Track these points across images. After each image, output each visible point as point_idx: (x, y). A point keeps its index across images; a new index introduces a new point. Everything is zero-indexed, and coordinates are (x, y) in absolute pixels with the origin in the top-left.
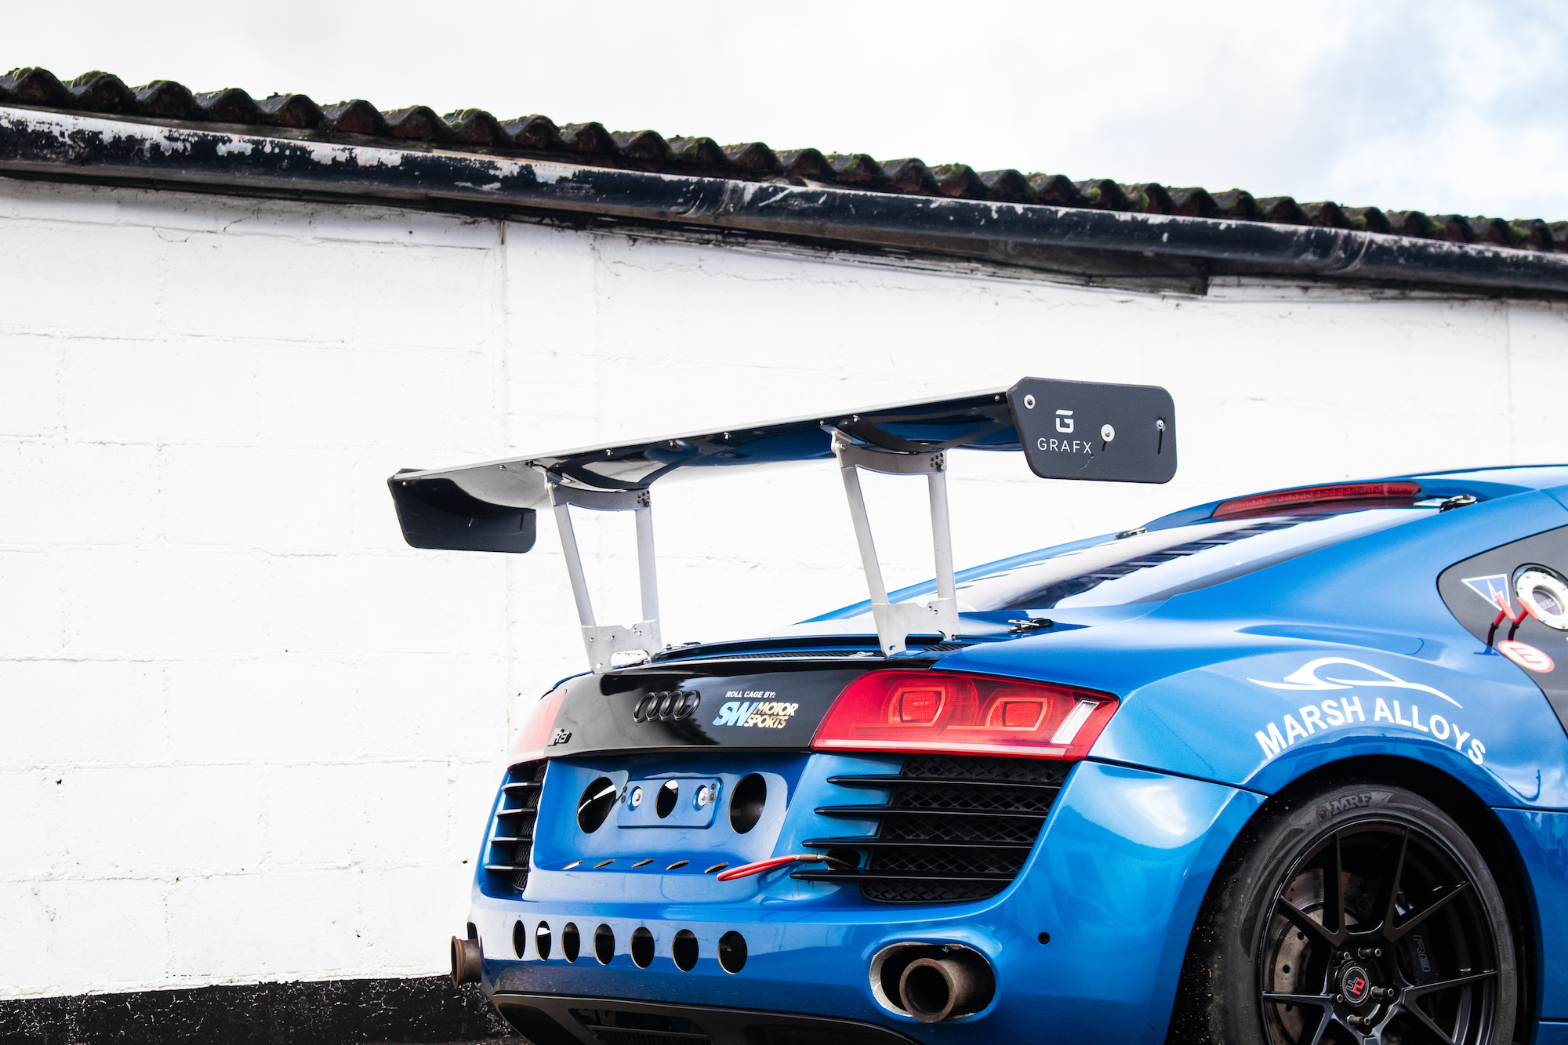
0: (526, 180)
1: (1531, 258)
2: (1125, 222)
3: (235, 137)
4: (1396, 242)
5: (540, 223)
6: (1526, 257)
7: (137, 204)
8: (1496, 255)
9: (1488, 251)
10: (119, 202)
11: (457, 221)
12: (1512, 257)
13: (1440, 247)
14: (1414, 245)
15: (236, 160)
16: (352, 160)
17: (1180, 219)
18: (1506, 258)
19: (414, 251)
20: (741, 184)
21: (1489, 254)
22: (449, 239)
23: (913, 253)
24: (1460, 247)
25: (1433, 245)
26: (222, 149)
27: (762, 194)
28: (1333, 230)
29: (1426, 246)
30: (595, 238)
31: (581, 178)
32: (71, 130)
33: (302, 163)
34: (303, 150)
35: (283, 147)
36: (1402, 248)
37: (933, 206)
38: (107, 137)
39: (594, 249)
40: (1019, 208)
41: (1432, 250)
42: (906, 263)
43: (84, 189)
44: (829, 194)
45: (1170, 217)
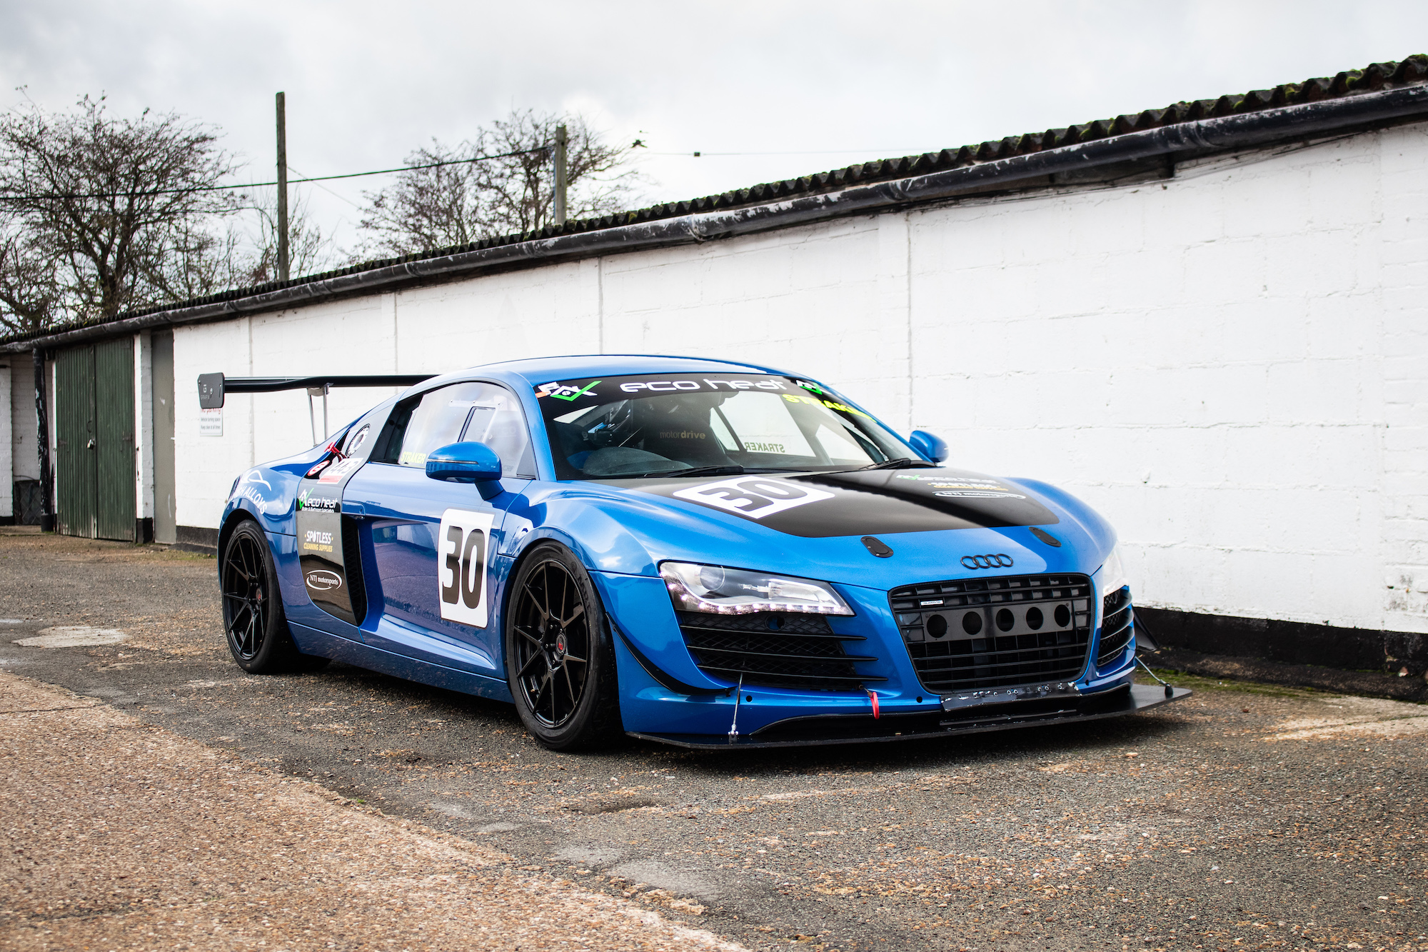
0: (828, 202)
1: (1309, 108)
2: (1059, 154)
3: (750, 209)
4: (1214, 123)
5: (889, 212)
6: (1305, 108)
7: (786, 235)
8: (1284, 113)
9: (1277, 111)
10: (780, 236)
11: (868, 218)
12: (1295, 111)
13: (1244, 118)
14: (1226, 122)
15: (753, 218)
16: (780, 208)
17: (1087, 144)
18: (1291, 113)
19: (858, 236)
20: (893, 182)
21: (1279, 114)
22: (866, 228)
23: (1024, 190)
24: (1257, 114)
25: (1238, 118)
26: (749, 214)
27: (904, 185)
28: (1175, 126)
29: (1234, 120)
30: (908, 214)
31: (844, 195)
32: (717, 218)
33: (767, 214)
34: (766, 208)
35: (760, 209)
36: (1219, 125)
37: (970, 171)
38: (724, 219)
39: (907, 220)
40: (1007, 161)
41: (1239, 121)
42: (1023, 196)
43: (771, 233)
44: (928, 178)
45: (1081, 144)
